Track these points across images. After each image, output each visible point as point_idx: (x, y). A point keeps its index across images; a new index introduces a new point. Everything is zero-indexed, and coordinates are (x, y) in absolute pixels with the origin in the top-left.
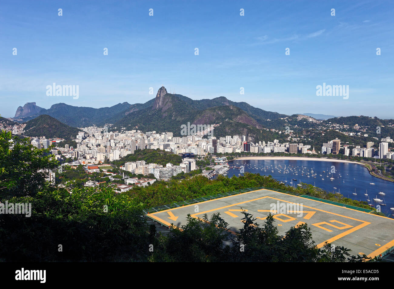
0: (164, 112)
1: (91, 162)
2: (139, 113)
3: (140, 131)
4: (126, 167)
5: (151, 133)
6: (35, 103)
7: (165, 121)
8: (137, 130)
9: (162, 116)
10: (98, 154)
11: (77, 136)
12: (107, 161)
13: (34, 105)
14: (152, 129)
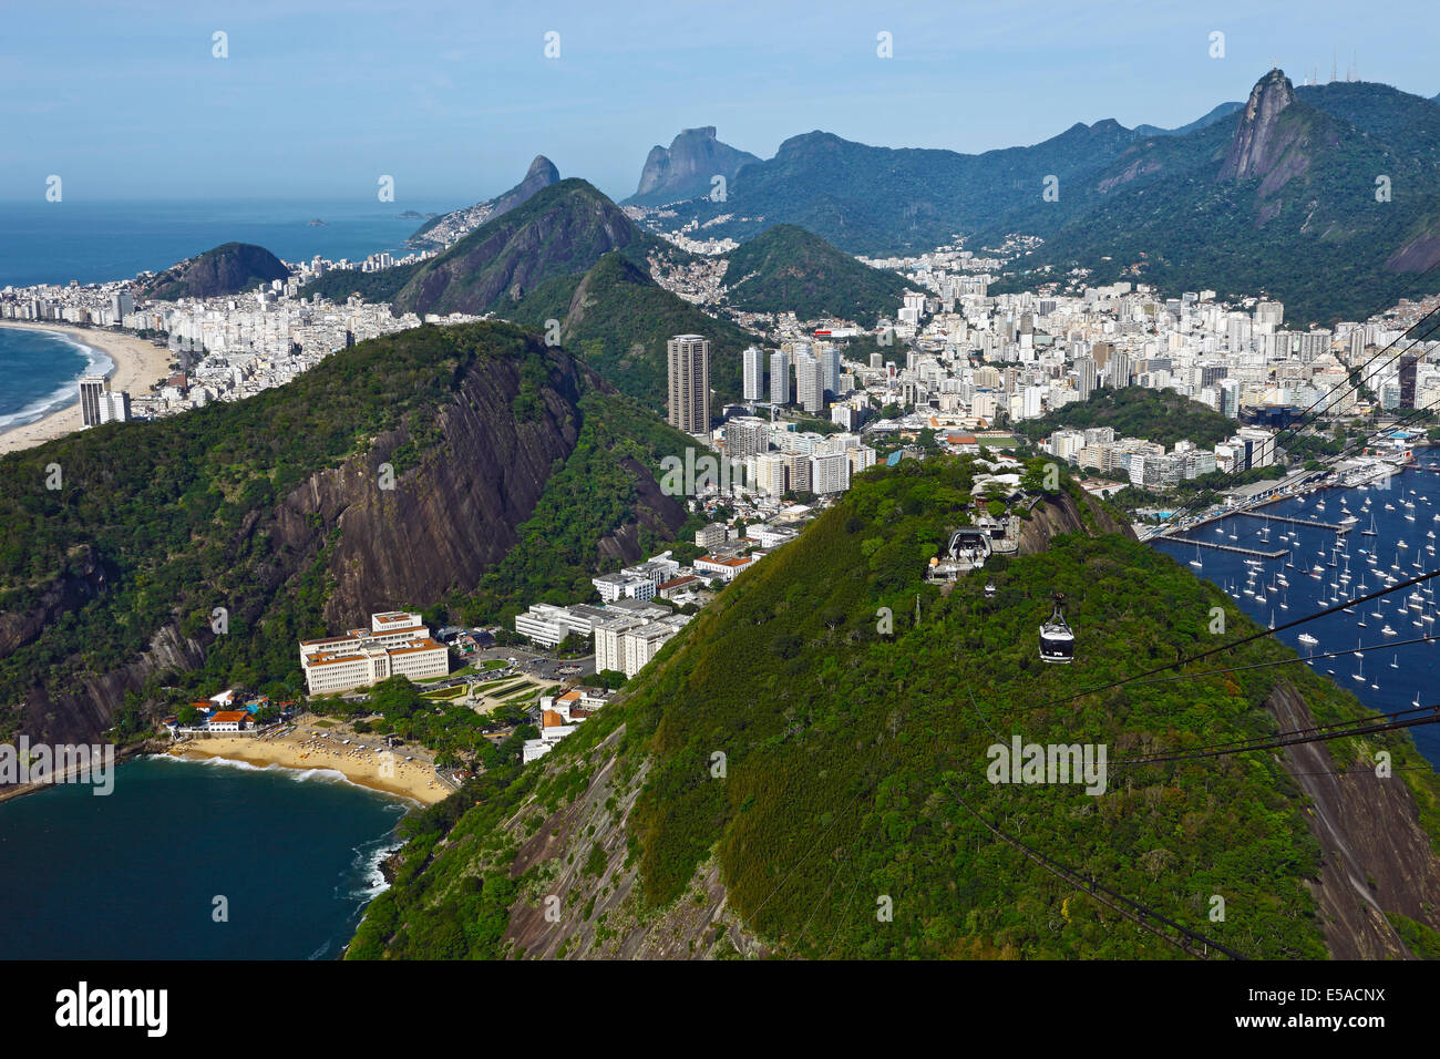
0: (1268, 198)
1: (956, 421)
2: (1156, 195)
3: (1147, 289)
4: (1055, 446)
5: (1196, 297)
6: (712, 130)
7: (1266, 244)
8: (1135, 281)
9: (1255, 218)
10: (976, 395)
11: (901, 311)
12: (1002, 421)
13: (709, 140)
14: (1202, 282)
